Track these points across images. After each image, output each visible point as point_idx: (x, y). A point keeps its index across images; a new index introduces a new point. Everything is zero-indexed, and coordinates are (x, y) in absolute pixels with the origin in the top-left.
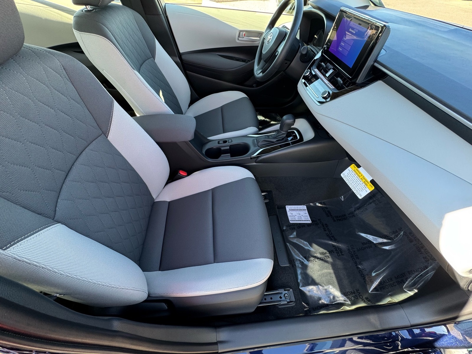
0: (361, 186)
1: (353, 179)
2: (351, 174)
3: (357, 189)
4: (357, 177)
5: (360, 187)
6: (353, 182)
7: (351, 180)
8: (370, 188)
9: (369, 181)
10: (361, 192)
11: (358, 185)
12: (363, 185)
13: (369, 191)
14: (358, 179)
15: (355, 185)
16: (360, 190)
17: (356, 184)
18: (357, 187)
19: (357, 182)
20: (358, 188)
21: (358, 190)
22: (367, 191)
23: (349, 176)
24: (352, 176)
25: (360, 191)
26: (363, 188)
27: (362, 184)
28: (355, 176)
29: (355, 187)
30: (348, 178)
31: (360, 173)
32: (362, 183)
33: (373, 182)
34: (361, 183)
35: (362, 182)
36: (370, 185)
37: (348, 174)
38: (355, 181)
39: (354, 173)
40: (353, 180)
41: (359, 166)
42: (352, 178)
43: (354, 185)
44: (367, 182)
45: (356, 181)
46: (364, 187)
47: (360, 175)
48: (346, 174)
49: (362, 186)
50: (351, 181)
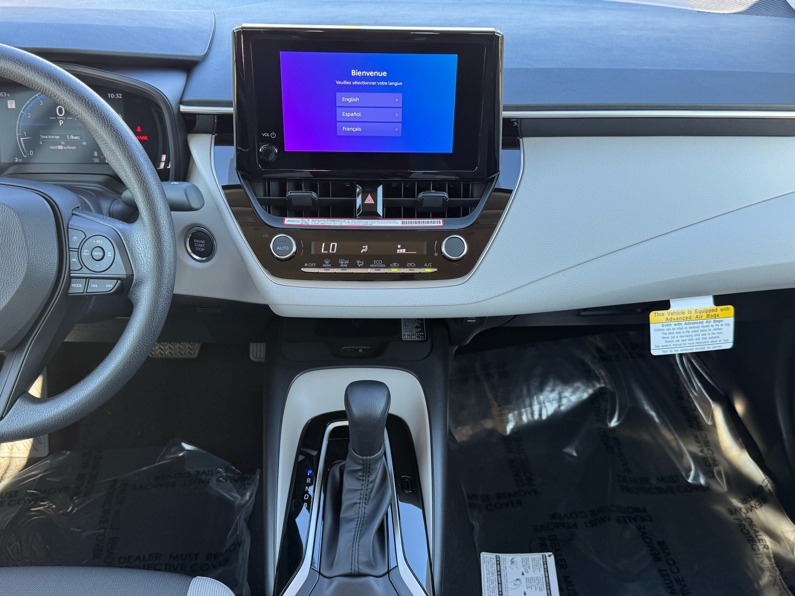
0: (710, 328)
1: (684, 335)
2: (671, 331)
3: (710, 340)
4: (686, 324)
5: (711, 332)
6: (690, 338)
7: (683, 341)
8: (728, 315)
9: (714, 306)
10: (722, 337)
11: (704, 333)
12: (712, 323)
13: (731, 321)
14: (693, 323)
15: (699, 339)
16: (716, 335)
17: (699, 335)
18: (706, 338)
19: (697, 331)
20: (711, 336)
21: (714, 340)
22: (728, 325)
23: (672, 337)
24: (677, 333)
25: (718, 335)
26: (717, 327)
27: (707, 324)
28: (681, 326)
29: (703, 341)
30: (672, 344)
31: (683, 313)
32: (707, 322)
33: (720, 300)
34: (705, 324)
35: (705, 321)
36: (722, 310)
37: (664, 338)
38: (691, 334)
39: (673, 324)
40: (687, 336)
41: (664, 305)
42: (682, 334)
43: (697, 341)
44: (713, 311)
45: (693, 330)
46: (718, 323)
47: (687, 315)
48: (662, 342)
49: (712, 326)
50: (685, 340)
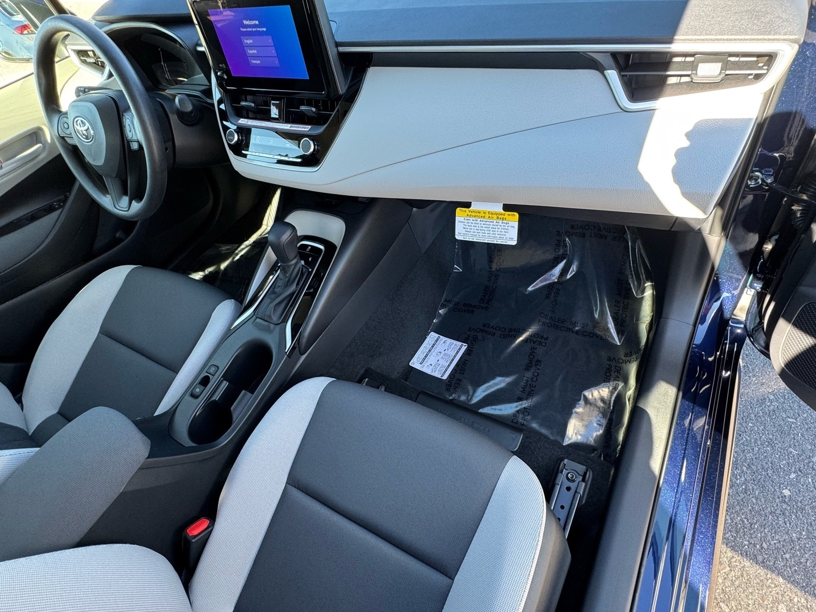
0: (499, 227)
1: (479, 228)
2: (470, 224)
3: (499, 236)
4: (480, 221)
5: (499, 230)
6: (483, 232)
7: (477, 233)
8: (513, 220)
9: (503, 211)
10: (508, 235)
11: (494, 230)
12: (500, 224)
13: (516, 225)
14: (486, 221)
15: (490, 234)
16: (503, 233)
17: (490, 231)
18: (495, 234)
19: (489, 228)
20: (499, 233)
21: (501, 236)
22: (513, 227)
23: (470, 229)
24: (474, 226)
25: (505, 233)
26: (504, 227)
27: (497, 224)
28: (477, 222)
29: (493, 235)
30: (470, 233)
31: (479, 212)
32: (496, 222)
33: (507, 208)
34: (494, 223)
35: (495, 221)
36: (509, 215)
37: (464, 228)
38: (484, 228)
39: (471, 219)
40: (481, 230)
41: (467, 205)
42: (477, 228)
43: (489, 235)
44: (501, 214)
45: (486, 226)
46: (505, 225)
47: (482, 215)
48: (463, 231)
49: (501, 226)
50: (480, 233)
